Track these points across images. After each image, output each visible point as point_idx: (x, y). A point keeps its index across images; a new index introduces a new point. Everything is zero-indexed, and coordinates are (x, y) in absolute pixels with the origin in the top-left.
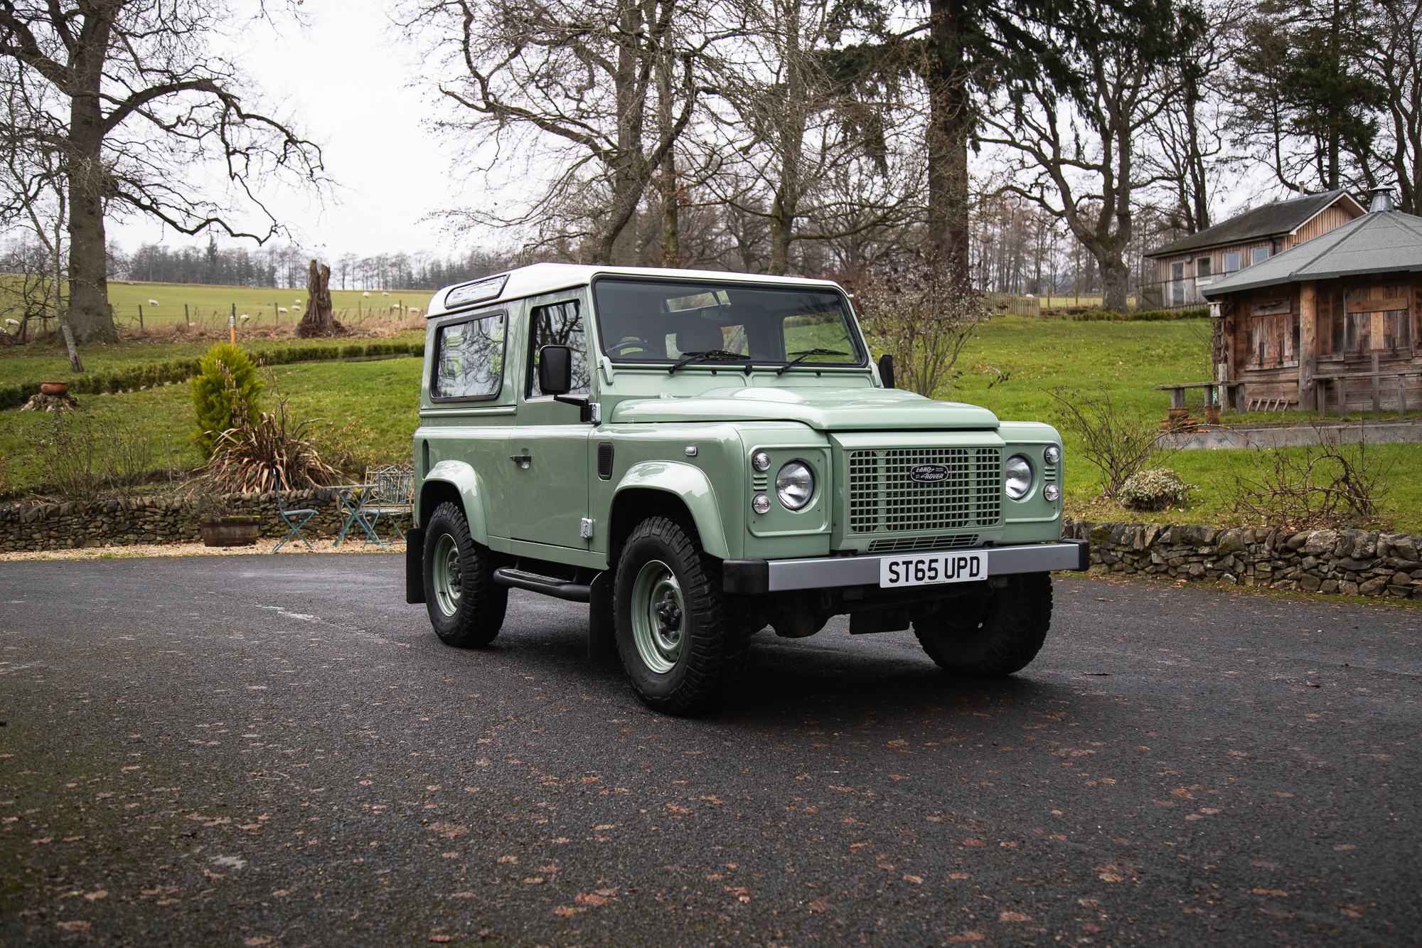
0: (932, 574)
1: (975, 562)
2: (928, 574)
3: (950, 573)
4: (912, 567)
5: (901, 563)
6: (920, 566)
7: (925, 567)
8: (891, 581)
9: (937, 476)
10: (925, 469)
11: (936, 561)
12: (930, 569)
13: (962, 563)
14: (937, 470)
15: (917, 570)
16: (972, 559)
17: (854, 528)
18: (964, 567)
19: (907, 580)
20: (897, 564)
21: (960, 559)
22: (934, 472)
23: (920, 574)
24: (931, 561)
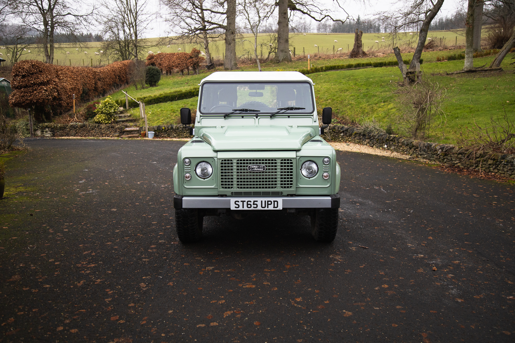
0: (255, 206)
1: (276, 203)
2: (253, 206)
3: (263, 206)
4: (245, 204)
5: (240, 201)
6: (249, 203)
7: (252, 203)
8: (236, 207)
9: (260, 169)
10: (254, 167)
11: (257, 201)
12: (254, 204)
13: (270, 203)
14: (260, 167)
15: (248, 204)
16: (274, 201)
17: (223, 187)
18: (271, 204)
19: (243, 207)
20: (238, 202)
21: (268, 201)
22: (259, 168)
23: (249, 206)
24: (254, 201)
